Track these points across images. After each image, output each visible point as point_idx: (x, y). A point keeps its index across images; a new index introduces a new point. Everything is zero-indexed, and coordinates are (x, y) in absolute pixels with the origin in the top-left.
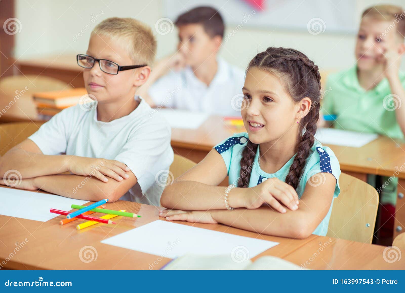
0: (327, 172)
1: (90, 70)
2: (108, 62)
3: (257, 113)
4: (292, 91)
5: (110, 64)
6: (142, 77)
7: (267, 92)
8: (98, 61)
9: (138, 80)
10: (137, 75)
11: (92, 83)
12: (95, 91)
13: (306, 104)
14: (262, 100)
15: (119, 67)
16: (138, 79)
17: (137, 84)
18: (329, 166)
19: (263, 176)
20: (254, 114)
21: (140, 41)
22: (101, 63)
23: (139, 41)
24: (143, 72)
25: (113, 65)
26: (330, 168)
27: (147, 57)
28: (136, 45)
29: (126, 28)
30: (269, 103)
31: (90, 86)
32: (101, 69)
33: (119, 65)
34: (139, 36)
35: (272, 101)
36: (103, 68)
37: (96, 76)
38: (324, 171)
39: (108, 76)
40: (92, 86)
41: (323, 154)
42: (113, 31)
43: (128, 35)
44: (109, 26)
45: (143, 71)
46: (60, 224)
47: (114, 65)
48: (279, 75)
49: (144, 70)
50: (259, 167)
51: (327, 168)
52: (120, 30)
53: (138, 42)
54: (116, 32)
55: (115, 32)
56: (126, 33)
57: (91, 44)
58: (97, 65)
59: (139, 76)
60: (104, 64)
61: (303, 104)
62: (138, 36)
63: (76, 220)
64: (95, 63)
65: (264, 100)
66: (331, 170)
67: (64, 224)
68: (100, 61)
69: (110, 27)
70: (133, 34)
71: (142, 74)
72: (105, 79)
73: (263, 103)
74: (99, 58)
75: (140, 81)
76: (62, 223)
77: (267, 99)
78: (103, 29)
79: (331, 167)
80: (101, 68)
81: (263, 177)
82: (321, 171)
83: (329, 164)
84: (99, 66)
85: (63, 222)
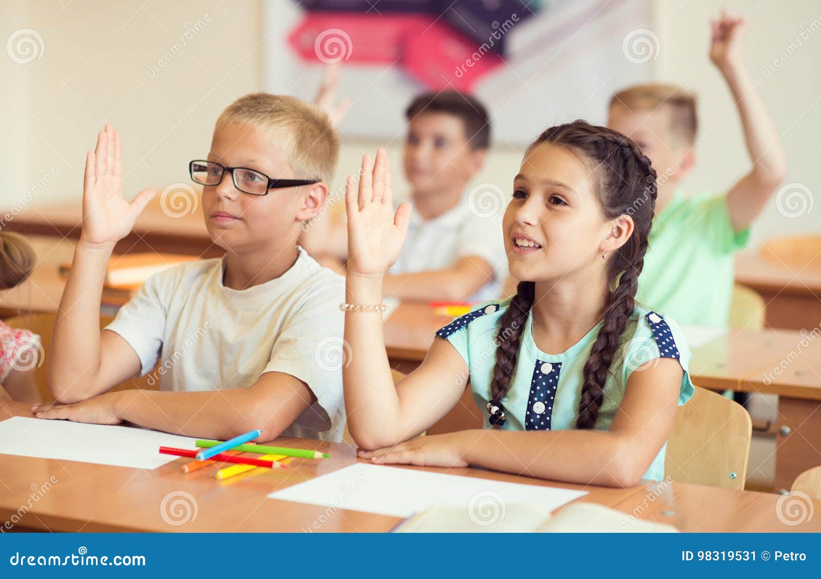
0: (671, 357)
1: (215, 189)
2: (250, 173)
3: (534, 222)
4: (604, 194)
5: (252, 177)
6: (311, 203)
7: (560, 185)
8: (230, 170)
9: (304, 209)
10: (303, 199)
11: (219, 212)
12: (224, 228)
13: (624, 228)
14: (547, 202)
15: (270, 180)
16: (304, 206)
17: (303, 216)
18: (674, 346)
19: (541, 360)
20: (528, 221)
21: (308, 134)
22: (236, 175)
23: (306, 135)
24: (313, 194)
25: (259, 177)
26: (675, 350)
27: (321, 166)
28: (301, 144)
29: (282, 110)
30: (559, 207)
31: (214, 219)
32: (235, 186)
33: (270, 177)
34: (307, 127)
35: (565, 204)
36: (240, 185)
37: (225, 198)
38: (667, 356)
39: (247, 197)
40: (220, 218)
41: (658, 327)
42: (258, 117)
43: (288, 124)
44: (251, 107)
45: (314, 191)
46: (183, 472)
47: (261, 179)
48: (588, 160)
49: (314, 189)
50: (534, 345)
51: (671, 348)
52: (271, 114)
53: (304, 136)
54: (264, 118)
55: (262, 117)
56: (284, 120)
57: (217, 140)
58: (228, 178)
59: (306, 202)
60: (241, 177)
61: (620, 225)
62: (305, 125)
63: (208, 466)
64: (224, 174)
65: (549, 201)
66: (677, 353)
67: (190, 472)
68: (235, 171)
69: (253, 109)
70: (294, 122)
71: (311, 197)
72: (243, 205)
73: (548, 207)
74: (231, 165)
75: (309, 210)
76: (187, 470)
77: (555, 200)
78: (240, 112)
79: (677, 348)
80: (236, 184)
81: (543, 362)
82: (661, 355)
83: (672, 342)
84: (232, 178)
85: (188, 467)
